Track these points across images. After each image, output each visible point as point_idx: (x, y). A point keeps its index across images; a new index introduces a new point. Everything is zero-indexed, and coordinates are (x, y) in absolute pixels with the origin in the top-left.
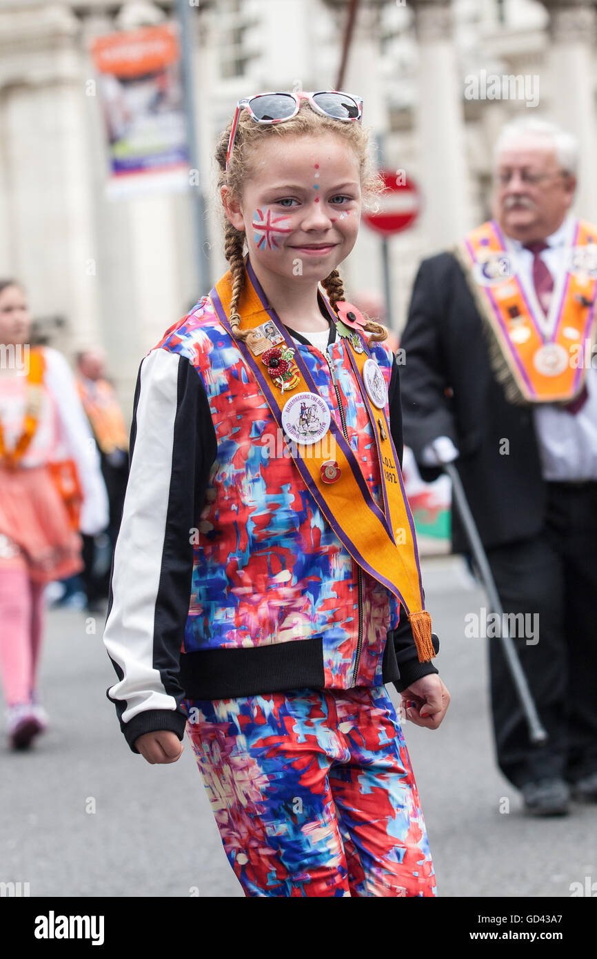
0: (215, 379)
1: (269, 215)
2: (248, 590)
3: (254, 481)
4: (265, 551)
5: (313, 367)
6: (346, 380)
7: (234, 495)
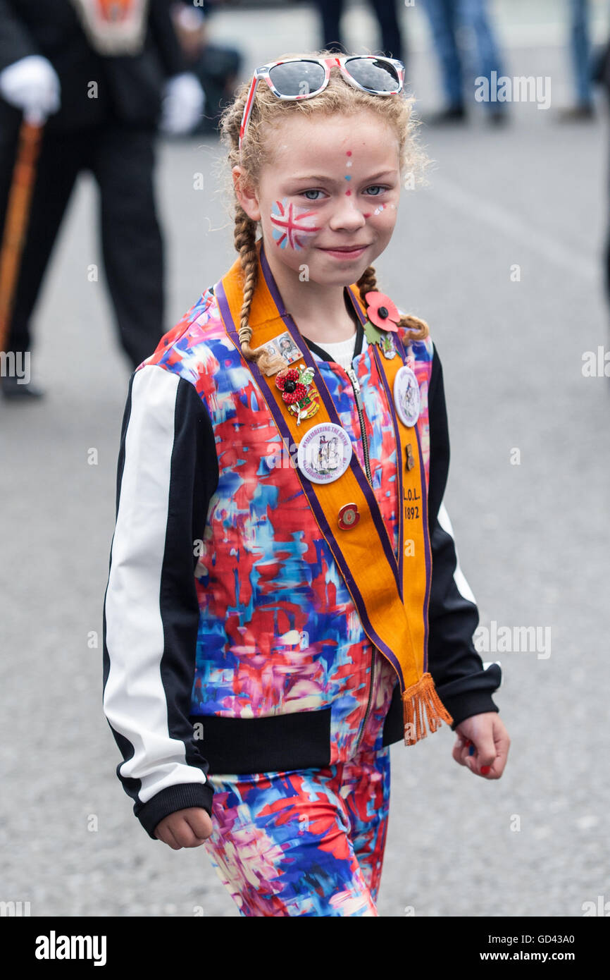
0: (221, 404)
1: (291, 209)
2: (250, 650)
3: (259, 524)
4: (271, 606)
5: (334, 389)
6: (372, 401)
7: (235, 538)
